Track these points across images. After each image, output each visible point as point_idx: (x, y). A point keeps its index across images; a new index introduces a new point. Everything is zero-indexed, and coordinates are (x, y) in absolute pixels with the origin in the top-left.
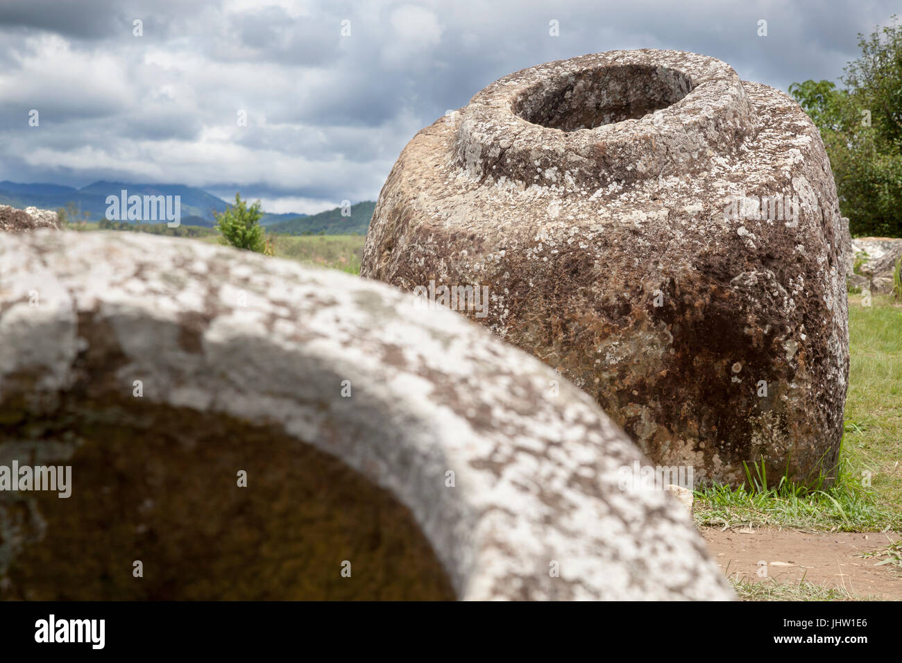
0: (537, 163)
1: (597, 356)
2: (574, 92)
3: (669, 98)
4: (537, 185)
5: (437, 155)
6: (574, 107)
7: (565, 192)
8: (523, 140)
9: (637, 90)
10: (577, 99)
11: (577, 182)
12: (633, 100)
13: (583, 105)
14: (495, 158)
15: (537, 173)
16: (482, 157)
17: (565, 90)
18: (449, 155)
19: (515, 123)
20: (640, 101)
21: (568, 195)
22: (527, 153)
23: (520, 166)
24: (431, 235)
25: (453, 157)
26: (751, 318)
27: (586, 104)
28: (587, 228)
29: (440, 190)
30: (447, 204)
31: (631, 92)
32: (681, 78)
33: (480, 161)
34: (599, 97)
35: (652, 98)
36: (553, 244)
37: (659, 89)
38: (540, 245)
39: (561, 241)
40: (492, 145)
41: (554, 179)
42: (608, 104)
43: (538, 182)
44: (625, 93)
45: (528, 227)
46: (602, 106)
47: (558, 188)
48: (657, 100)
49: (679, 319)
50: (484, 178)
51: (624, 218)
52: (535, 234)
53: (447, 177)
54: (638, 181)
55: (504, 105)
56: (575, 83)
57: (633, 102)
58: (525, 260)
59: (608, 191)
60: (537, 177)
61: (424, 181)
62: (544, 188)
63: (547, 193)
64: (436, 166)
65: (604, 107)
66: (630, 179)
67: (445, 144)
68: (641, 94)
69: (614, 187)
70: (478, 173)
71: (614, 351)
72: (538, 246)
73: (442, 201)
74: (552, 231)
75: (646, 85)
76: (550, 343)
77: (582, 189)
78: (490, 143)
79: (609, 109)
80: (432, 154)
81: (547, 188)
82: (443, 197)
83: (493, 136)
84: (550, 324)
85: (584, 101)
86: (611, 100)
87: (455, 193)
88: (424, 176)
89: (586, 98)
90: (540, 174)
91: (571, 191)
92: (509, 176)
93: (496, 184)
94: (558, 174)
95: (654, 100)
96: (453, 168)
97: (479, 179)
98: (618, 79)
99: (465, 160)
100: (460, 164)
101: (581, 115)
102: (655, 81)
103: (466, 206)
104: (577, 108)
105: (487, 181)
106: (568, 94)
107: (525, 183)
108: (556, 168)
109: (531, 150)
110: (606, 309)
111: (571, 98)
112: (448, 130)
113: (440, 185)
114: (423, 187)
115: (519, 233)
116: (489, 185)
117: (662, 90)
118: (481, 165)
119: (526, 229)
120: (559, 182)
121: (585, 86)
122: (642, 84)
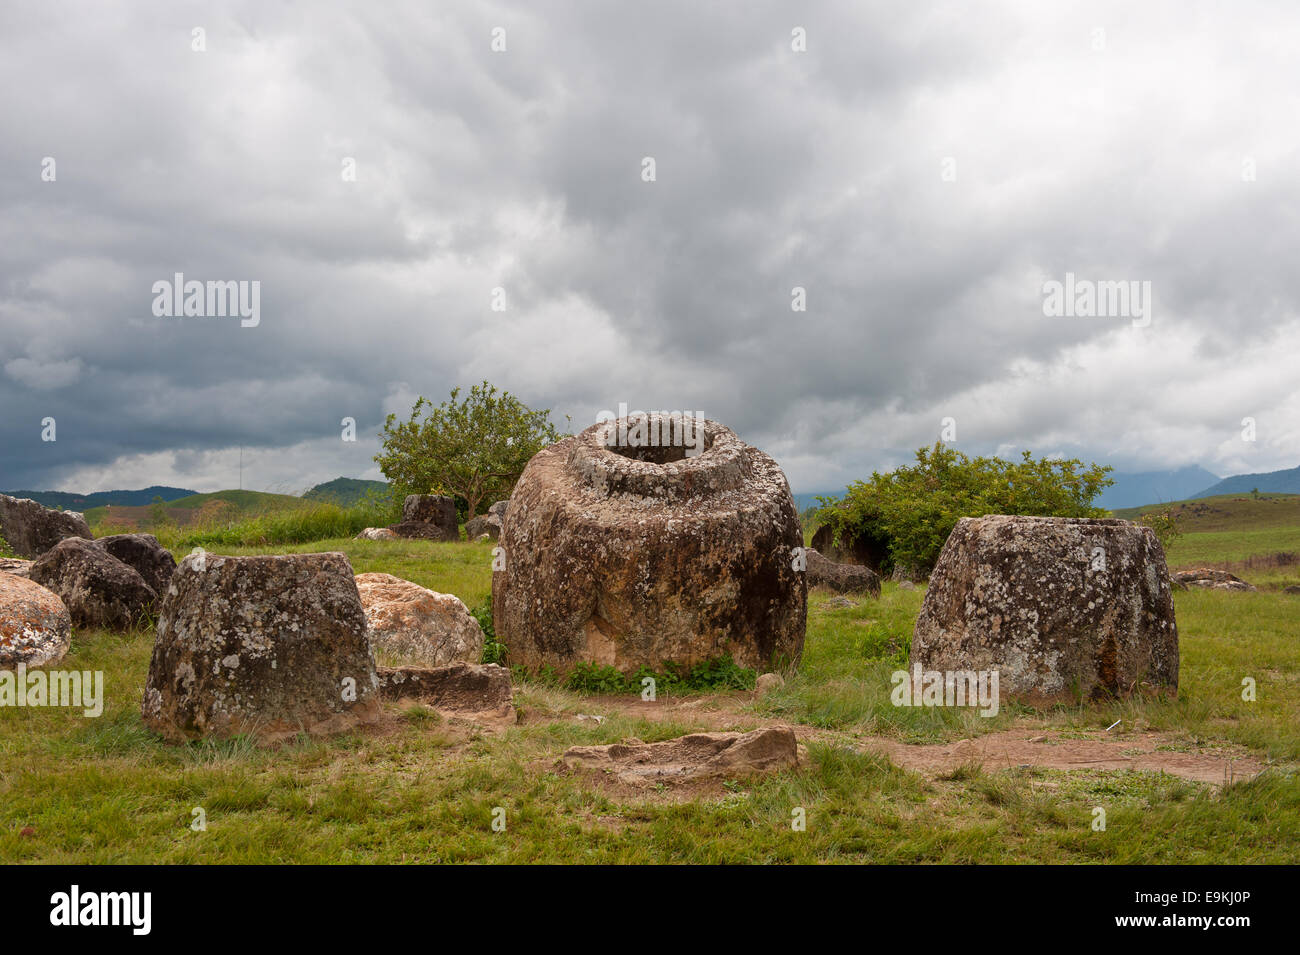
0: (650, 484)
1: (701, 599)
7: (669, 500)
8: (636, 469)
11: (676, 495)
14: (618, 481)
16: (606, 480)
19: (623, 460)
21: (671, 502)
22: (642, 477)
23: (638, 486)
24: (589, 529)
26: (781, 572)
28: (694, 523)
30: (592, 510)
36: (676, 533)
38: (668, 533)
39: (680, 531)
40: (615, 473)
41: (661, 493)
43: (651, 495)
45: (657, 523)
47: (665, 498)
49: (745, 575)
50: (611, 493)
51: (715, 516)
52: (663, 527)
54: (711, 494)
58: (659, 543)
59: (695, 499)
60: (650, 492)
62: (655, 498)
63: (658, 502)
66: (708, 493)
69: (698, 498)
70: (606, 490)
71: (710, 596)
73: (587, 507)
74: (673, 525)
76: (675, 593)
77: (680, 499)
78: (612, 472)
81: (657, 498)
82: (586, 505)
83: (613, 467)
84: (675, 581)
90: (651, 490)
91: (673, 500)
92: (630, 491)
93: (621, 497)
94: (664, 490)
96: (582, 486)
97: (606, 494)
99: (593, 482)
100: (588, 484)
103: (607, 509)
105: (613, 495)
107: (642, 496)
108: (662, 487)
109: (644, 476)
110: (706, 570)
113: (578, 497)
114: (566, 499)
115: (653, 527)
116: (616, 498)
118: (607, 485)
120: (665, 495)
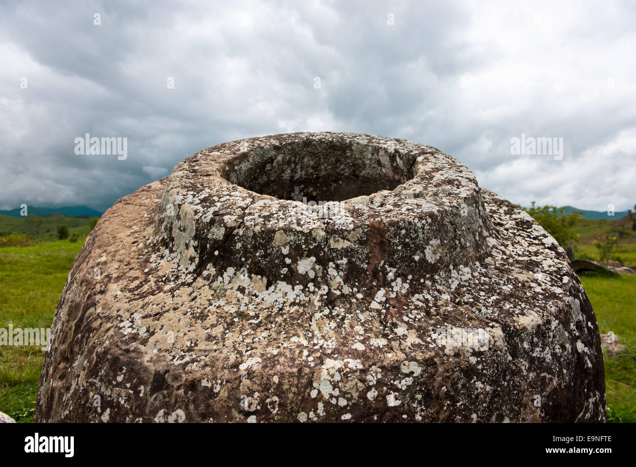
0: (285, 251)
2: (274, 164)
3: (361, 172)
4: (284, 283)
5: (135, 228)
6: (272, 179)
7: (329, 293)
8: (256, 215)
9: (328, 165)
10: (276, 172)
11: (346, 280)
12: (323, 174)
13: (279, 177)
14: (216, 241)
15: (285, 265)
16: (195, 238)
17: (266, 163)
18: (150, 230)
19: (237, 193)
20: (329, 175)
21: (335, 300)
22: (268, 235)
23: (258, 254)
24: (121, 370)
25: (156, 233)
27: (283, 176)
29: (137, 283)
30: (148, 310)
31: (323, 167)
32: (381, 153)
33: (194, 243)
34: (294, 171)
35: (342, 172)
36: (343, 402)
37: (351, 164)
38: (320, 405)
39: (355, 395)
41: (312, 275)
42: (301, 177)
44: (317, 167)
45: (295, 370)
46: (295, 178)
47: (319, 288)
48: (347, 174)
50: (201, 267)
52: (310, 384)
53: (147, 261)
54: (428, 276)
55: (214, 173)
56: (276, 156)
57: (323, 176)
59: (392, 291)
60: (285, 270)
61: (116, 265)
62: (297, 287)
63: (303, 297)
64: (134, 243)
65: (298, 179)
67: (146, 215)
68: (331, 169)
70: (192, 259)
72: (316, 409)
73: (140, 302)
74: (337, 377)
75: (338, 161)
77: (355, 289)
78: (208, 220)
79: (301, 181)
80: (130, 227)
81: (301, 287)
82: (142, 296)
83: (212, 210)
85: (281, 173)
86: (304, 174)
87: (160, 289)
88: (118, 257)
89: (283, 171)
90: (288, 266)
91: (338, 293)
93: (220, 279)
94: (317, 267)
95: (342, 174)
96: (155, 248)
97: (192, 268)
98: (313, 155)
99: (172, 239)
100: (165, 243)
101: (276, 187)
102: (348, 157)
103: (178, 314)
104: (275, 179)
105: (205, 273)
106: (268, 167)
107: (265, 280)
108: (313, 259)
109: (274, 232)
111: (270, 170)
112: (149, 200)
113: (137, 273)
114: (115, 276)
115: (280, 384)
117: (353, 165)
118: (195, 248)
119: (291, 375)
120: (319, 279)
121: (283, 159)
122: (333, 160)
